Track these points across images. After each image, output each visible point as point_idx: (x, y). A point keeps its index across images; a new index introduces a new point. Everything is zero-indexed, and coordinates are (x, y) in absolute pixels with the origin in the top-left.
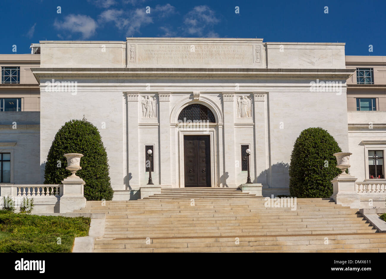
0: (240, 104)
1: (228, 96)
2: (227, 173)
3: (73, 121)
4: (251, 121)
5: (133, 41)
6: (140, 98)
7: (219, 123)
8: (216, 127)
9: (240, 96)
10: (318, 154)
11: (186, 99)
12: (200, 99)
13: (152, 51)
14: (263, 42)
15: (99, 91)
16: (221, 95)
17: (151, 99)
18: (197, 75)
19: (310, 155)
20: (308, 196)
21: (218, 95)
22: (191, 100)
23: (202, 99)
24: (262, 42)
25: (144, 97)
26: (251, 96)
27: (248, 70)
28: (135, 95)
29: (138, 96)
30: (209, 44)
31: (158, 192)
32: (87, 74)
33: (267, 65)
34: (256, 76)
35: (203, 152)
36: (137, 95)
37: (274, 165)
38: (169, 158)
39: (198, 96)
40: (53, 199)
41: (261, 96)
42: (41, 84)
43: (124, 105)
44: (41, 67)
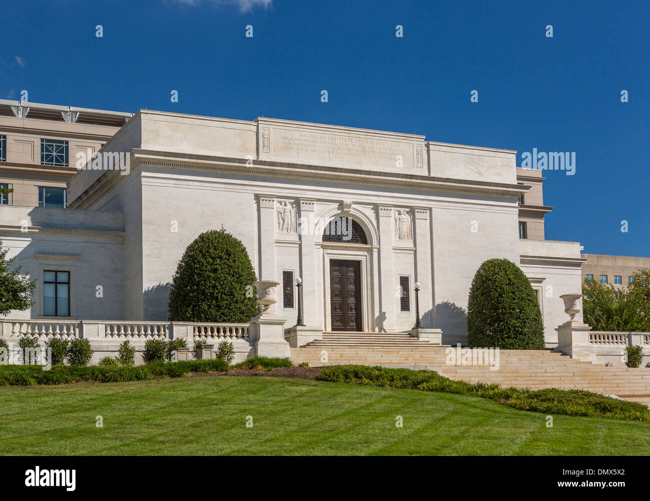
0: (398, 221)
1: (385, 209)
2: (384, 313)
4: (411, 245)
5: (267, 123)
6: (276, 204)
7: (374, 245)
8: (370, 251)
9: (398, 211)
10: (514, 293)
11: (333, 209)
12: (352, 212)
13: (291, 139)
14: (425, 140)
15: (223, 189)
16: (376, 207)
17: (289, 207)
18: (349, 178)
19: (504, 294)
21: (372, 207)
22: (340, 211)
23: (354, 211)
24: (423, 140)
25: (281, 203)
26: (412, 211)
27: (411, 177)
28: (270, 199)
29: (273, 201)
30: (361, 136)
31: (318, 336)
32: (208, 164)
33: (429, 172)
34: (419, 185)
35: (351, 284)
36: (273, 199)
37: (438, 305)
38: (314, 291)
39: (349, 206)
40: (245, 344)
41: (423, 212)
42: (143, 174)
43: (256, 213)
44: (143, 148)
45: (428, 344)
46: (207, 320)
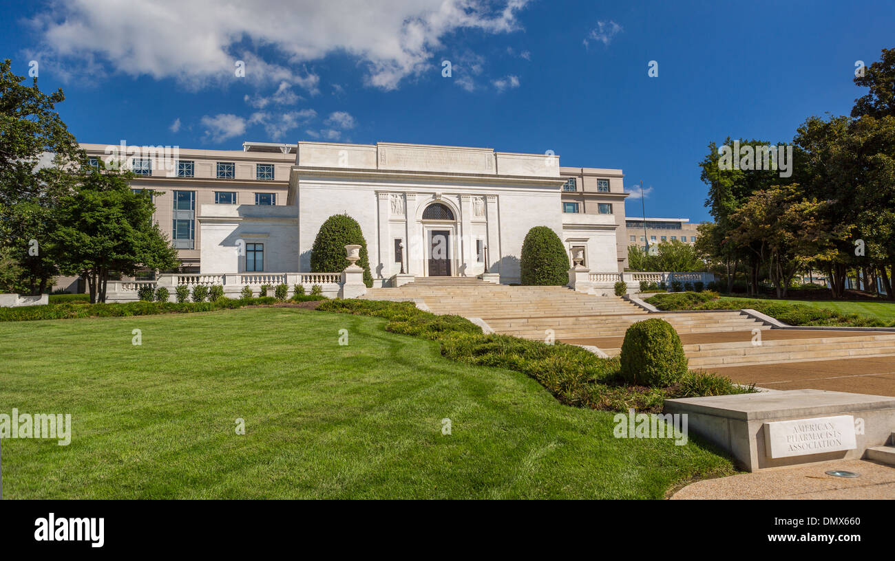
0: (475, 204)
1: (465, 197)
2: (465, 264)
3: (337, 215)
4: (484, 220)
5: (384, 146)
6: (390, 196)
7: (458, 220)
8: (455, 224)
9: (475, 198)
10: (547, 248)
11: (429, 198)
12: (442, 199)
13: (400, 155)
14: (494, 151)
15: (353, 189)
16: (459, 196)
17: (399, 198)
18: (439, 178)
19: (541, 249)
20: (540, 284)
21: (457, 196)
22: (434, 200)
23: (444, 199)
25: (393, 195)
26: (485, 197)
27: (483, 175)
28: (386, 194)
29: (388, 195)
31: (412, 280)
33: (497, 171)
34: (489, 180)
35: (443, 246)
37: (503, 258)
38: (416, 251)
39: (440, 196)
40: (336, 287)
41: (493, 198)
42: (300, 181)
43: (376, 202)
44: (300, 165)
45: (489, 284)
46: (328, 271)
